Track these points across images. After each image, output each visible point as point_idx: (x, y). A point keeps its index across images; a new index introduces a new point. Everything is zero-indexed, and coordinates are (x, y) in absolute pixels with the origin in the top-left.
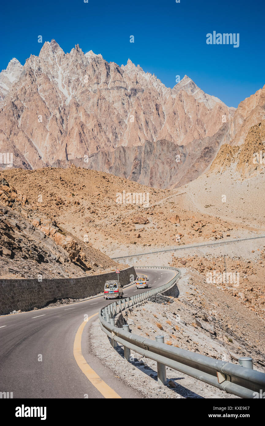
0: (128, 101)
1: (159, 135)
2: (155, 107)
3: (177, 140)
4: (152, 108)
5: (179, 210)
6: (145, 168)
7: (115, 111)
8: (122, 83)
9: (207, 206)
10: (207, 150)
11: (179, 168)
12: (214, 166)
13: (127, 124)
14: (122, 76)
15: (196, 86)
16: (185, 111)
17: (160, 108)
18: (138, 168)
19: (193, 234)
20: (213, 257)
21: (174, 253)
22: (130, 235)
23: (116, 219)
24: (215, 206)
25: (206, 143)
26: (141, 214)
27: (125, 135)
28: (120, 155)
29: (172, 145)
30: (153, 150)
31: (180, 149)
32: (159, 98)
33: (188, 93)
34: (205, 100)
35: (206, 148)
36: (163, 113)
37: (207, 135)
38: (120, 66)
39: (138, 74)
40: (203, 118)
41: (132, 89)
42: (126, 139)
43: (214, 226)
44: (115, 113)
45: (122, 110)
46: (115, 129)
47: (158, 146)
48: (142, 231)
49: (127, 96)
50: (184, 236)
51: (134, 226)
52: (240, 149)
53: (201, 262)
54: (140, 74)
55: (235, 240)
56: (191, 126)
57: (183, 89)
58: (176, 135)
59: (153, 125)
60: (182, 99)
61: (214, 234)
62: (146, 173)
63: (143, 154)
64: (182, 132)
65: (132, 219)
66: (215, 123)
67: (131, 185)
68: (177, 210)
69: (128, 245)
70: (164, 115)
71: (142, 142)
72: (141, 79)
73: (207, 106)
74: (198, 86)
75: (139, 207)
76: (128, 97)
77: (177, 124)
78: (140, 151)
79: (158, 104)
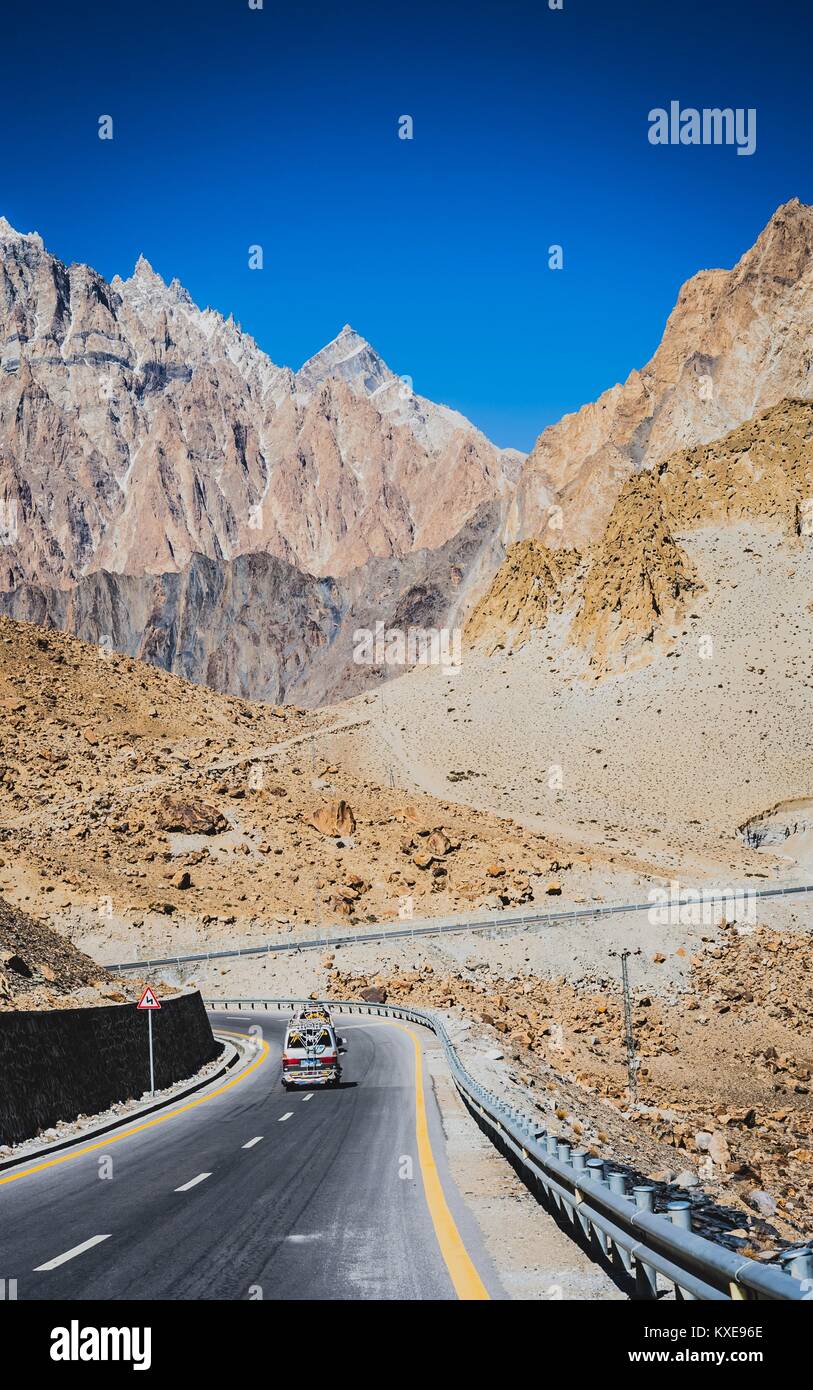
0: (134, 408)
1: (241, 537)
2: (230, 434)
3: (309, 558)
4: (222, 437)
5: (352, 782)
6: (189, 654)
7: (83, 442)
8: (115, 343)
9: (457, 777)
10: (417, 598)
11: (315, 662)
12: (481, 625)
13: (127, 493)
14: (114, 316)
15: (382, 366)
16: (342, 453)
17: (250, 440)
18: (160, 653)
19: (410, 879)
20: (496, 978)
21: (333, 957)
22: (149, 877)
23: (89, 808)
24: (489, 778)
25: (414, 571)
26: (195, 792)
27: (117, 531)
28: (95, 605)
29: (289, 575)
30: (222, 591)
31: (321, 591)
32: (247, 402)
33: (353, 390)
34: (414, 421)
35: (414, 591)
36: (259, 458)
37: (417, 545)
38: (106, 280)
39: (171, 313)
40: (404, 483)
41: (149, 367)
42: (119, 546)
43: (496, 850)
44: (82, 449)
45: (108, 443)
46: (82, 507)
47: (239, 576)
48: (200, 861)
49: (130, 389)
50: (370, 887)
51: (165, 840)
52: (583, 563)
53: (449, 997)
54: (180, 313)
55: (583, 908)
56: (362, 511)
57: (337, 373)
58: (304, 539)
59: (221, 500)
60: (333, 411)
61: (497, 883)
62: (190, 673)
63: (183, 602)
64: (328, 533)
65: (154, 813)
66: (448, 504)
67: (150, 682)
68: (342, 781)
69: (137, 917)
70: (264, 467)
71: (180, 560)
72: (184, 330)
73: (420, 440)
74: (390, 368)
75: (187, 767)
76: (132, 394)
77: (309, 500)
78: (173, 590)
79: (244, 424)
